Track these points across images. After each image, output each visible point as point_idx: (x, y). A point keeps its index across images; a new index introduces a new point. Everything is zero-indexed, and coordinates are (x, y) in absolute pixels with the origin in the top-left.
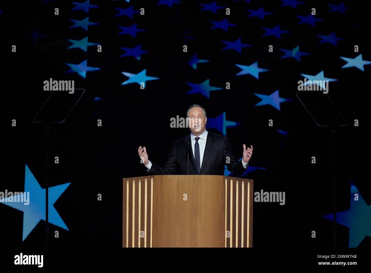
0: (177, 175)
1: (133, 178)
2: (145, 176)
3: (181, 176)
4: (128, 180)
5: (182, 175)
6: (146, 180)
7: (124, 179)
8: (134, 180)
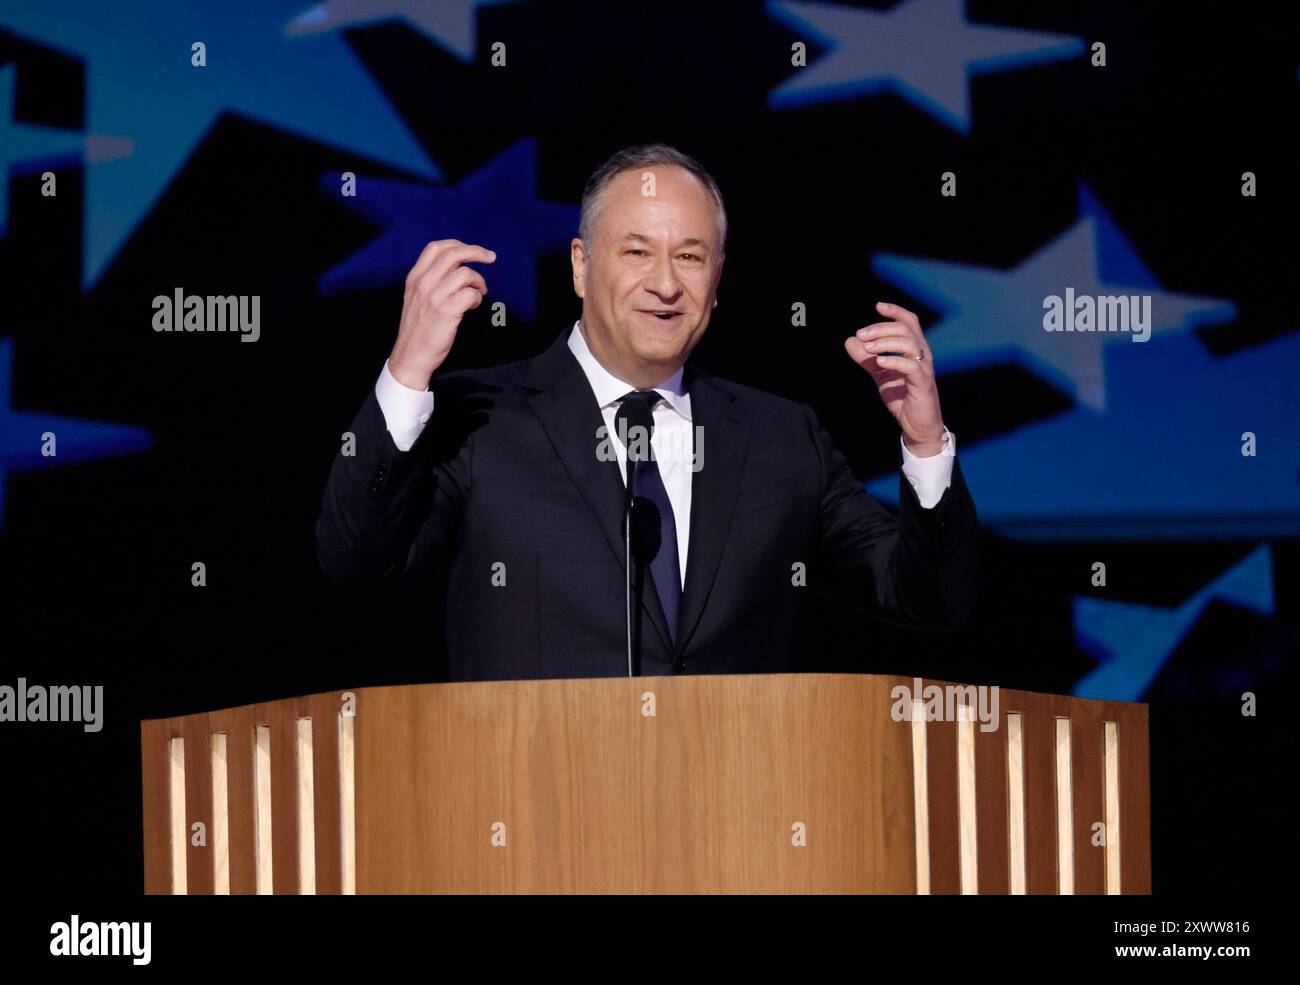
0: (536, 683)
1: (213, 715)
2: (295, 701)
3: (564, 689)
4: (176, 735)
5: (569, 682)
6: (305, 727)
7: (149, 729)
8: (216, 731)
